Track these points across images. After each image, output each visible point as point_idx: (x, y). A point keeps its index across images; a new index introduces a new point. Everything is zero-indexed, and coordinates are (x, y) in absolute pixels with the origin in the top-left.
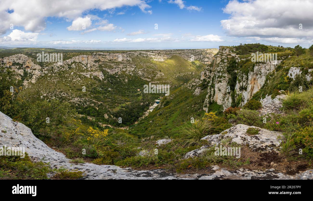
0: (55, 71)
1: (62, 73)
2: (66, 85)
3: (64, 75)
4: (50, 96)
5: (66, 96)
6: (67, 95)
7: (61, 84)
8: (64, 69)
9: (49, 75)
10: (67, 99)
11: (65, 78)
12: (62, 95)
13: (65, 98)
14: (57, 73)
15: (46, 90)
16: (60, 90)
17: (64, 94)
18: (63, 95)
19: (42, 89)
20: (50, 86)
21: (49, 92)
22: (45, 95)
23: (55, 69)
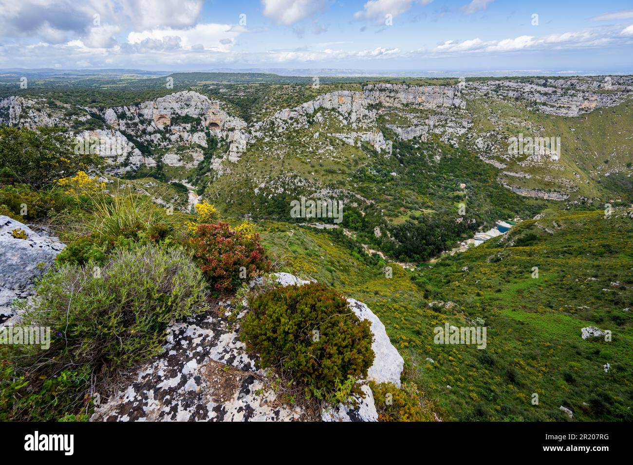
0: (279, 131)
1: (294, 134)
2: (303, 162)
3: (298, 139)
4: (273, 188)
5: (305, 185)
7: (295, 160)
8: (299, 125)
9: (266, 140)
10: (305, 191)
11: (300, 147)
13: (303, 189)
14: (284, 134)
15: (263, 174)
16: (291, 173)
17: (300, 181)
18: (299, 184)
19: (255, 174)
20: (271, 165)
21: (270, 178)
22: (263, 185)
23: (278, 127)
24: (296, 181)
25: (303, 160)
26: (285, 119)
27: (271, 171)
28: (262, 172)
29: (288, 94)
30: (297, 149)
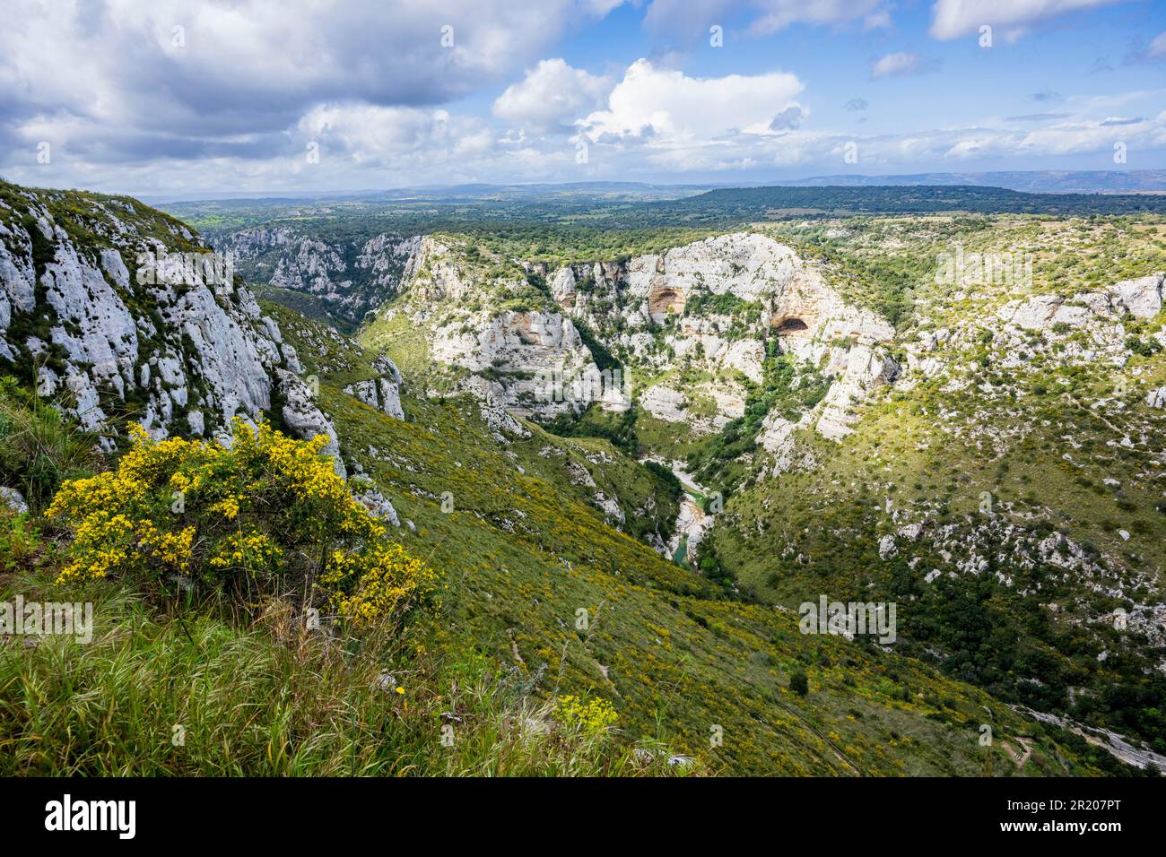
0: (1005, 365)
1: (1064, 381)
2: (1088, 484)
3: (1077, 397)
4: (948, 549)
5: (1080, 569)
6: (1086, 567)
7: (1051, 467)
8: (1087, 354)
9: (949, 389)
10: (1080, 593)
11: (1083, 428)
12: (1050, 554)
13: (1072, 582)
14: (1023, 376)
15: (920, 495)
16: (1029, 514)
17: (1065, 551)
18: (1056, 559)
19: (893, 489)
20: (955, 471)
21: (944, 512)
22: (911, 531)
23: (1004, 350)
24: (1043, 545)
25: (1087, 475)
26: (1037, 327)
27: (952, 489)
28: (919, 487)
29: (1057, 251)
30: (1066, 432)
